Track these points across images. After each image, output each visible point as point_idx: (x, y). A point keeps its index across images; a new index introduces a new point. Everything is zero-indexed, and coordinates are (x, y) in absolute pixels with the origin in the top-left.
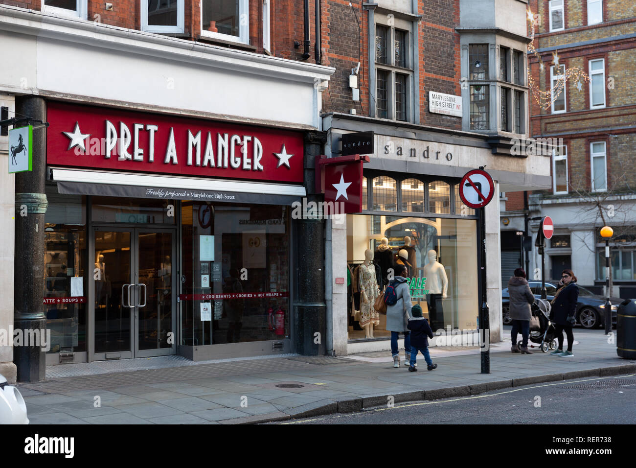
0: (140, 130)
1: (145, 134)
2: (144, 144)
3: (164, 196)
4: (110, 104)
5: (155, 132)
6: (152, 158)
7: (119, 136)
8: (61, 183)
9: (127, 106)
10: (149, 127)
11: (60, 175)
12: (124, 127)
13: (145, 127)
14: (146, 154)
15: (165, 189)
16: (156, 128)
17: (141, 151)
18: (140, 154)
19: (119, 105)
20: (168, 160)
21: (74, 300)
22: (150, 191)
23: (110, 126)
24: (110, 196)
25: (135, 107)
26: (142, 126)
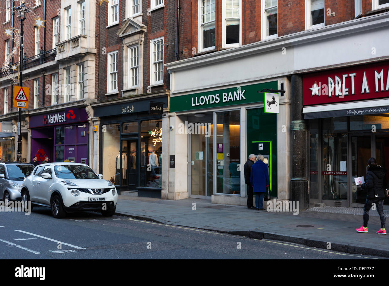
0: (346, 78)
1: (348, 79)
2: (348, 85)
3: (357, 113)
4: (324, 69)
5: (354, 76)
6: (353, 92)
7: (335, 84)
8: (307, 114)
9: (333, 67)
10: (350, 75)
11: (306, 110)
12: (337, 78)
13: (348, 75)
14: (350, 91)
15: (358, 109)
16: (355, 74)
17: (347, 90)
18: (346, 91)
19: (328, 68)
20: (363, 91)
21: (342, 173)
22: (350, 112)
23: (330, 79)
24: (328, 117)
25: (337, 67)
26: (346, 75)
